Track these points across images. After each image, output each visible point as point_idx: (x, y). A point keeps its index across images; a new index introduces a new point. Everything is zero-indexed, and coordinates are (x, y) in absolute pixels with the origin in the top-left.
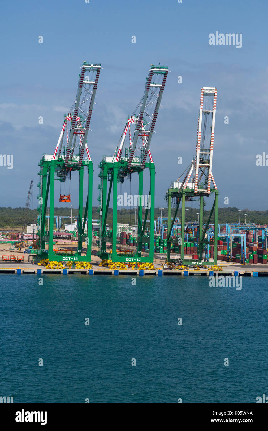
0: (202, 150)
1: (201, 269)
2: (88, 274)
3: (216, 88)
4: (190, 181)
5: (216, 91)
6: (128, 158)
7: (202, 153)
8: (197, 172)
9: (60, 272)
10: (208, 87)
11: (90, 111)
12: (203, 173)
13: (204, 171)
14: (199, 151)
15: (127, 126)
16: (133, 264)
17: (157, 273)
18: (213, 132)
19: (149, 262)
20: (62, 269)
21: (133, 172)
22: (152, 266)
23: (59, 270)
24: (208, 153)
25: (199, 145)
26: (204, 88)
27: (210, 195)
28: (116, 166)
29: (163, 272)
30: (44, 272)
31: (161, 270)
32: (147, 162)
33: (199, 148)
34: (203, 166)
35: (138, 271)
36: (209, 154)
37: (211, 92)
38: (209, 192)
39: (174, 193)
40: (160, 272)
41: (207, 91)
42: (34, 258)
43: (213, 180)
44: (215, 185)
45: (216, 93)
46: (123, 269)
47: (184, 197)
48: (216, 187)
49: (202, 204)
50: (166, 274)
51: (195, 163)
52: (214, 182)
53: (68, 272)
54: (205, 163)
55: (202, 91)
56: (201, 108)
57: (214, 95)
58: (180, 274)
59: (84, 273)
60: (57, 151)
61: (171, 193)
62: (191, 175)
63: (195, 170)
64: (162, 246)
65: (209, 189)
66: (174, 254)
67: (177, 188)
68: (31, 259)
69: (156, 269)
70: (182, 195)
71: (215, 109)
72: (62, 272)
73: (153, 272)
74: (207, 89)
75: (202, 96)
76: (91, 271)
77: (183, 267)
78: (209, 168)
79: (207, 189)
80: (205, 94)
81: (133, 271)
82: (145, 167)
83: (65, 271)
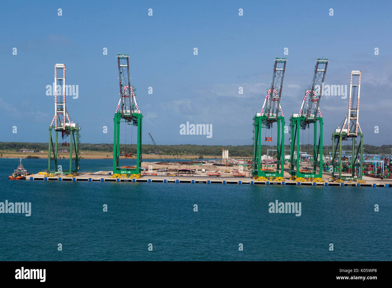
0: (352, 109)
1: (352, 182)
2: (282, 184)
3: (360, 71)
4: (345, 128)
5: (360, 73)
6: (306, 114)
7: (352, 111)
8: (349, 123)
9: (265, 183)
10: (355, 70)
11: (281, 87)
12: (353, 123)
13: (353, 122)
14: (350, 110)
15: (305, 95)
16: (310, 178)
17: (324, 184)
18: (359, 98)
19: (319, 177)
20: (266, 181)
21: (310, 123)
22: (321, 180)
23: (264, 182)
24: (355, 111)
25: (350, 106)
26: (353, 71)
27: (357, 137)
28: (299, 119)
29: (328, 184)
30: (255, 183)
31: (327, 182)
32: (317, 117)
33: (350, 108)
34: (352, 119)
35: (312, 183)
36: (357, 112)
37: (357, 73)
38: (357, 135)
39: (337, 135)
40: (326, 184)
41: (355, 73)
42: (252, 175)
43: (359, 127)
44: (361, 130)
45: (360, 74)
46: (303, 182)
47: (341, 138)
48: (361, 132)
49: (354, 142)
50: (330, 185)
51: (348, 117)
52: (360, 129)
53: (269, 183)
54: (354, 117)
55: (352, 73)
56: (351, 84)
57: (359, 75)
58: (339, 185)
59: (279, 184)
60: (263, 111)
61: (334, 135)
62: (345, 125)
63: (348, 121)
64: (336, 168)
65: (357, 133)
66: (343, 173)
67: (338, 133)
68: (251, 175)
69: (323, 181)
70: (340, 137)
71: (360, 84)
72: (266, 183)
73: (322, 183)
74: (354, 72)
75: (352, 76)
76: (283, 183)
77: (341, 181)
78: (356, 120)
79: (355, 133)
80: (353, 75)
81: (309, 182)
82: (316, 120)
83: (268, 182)
